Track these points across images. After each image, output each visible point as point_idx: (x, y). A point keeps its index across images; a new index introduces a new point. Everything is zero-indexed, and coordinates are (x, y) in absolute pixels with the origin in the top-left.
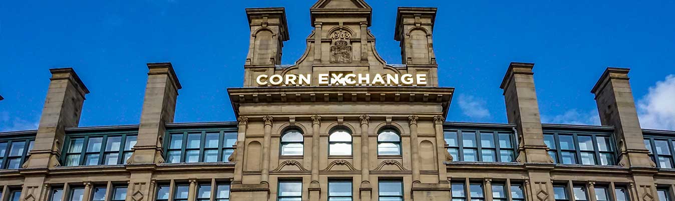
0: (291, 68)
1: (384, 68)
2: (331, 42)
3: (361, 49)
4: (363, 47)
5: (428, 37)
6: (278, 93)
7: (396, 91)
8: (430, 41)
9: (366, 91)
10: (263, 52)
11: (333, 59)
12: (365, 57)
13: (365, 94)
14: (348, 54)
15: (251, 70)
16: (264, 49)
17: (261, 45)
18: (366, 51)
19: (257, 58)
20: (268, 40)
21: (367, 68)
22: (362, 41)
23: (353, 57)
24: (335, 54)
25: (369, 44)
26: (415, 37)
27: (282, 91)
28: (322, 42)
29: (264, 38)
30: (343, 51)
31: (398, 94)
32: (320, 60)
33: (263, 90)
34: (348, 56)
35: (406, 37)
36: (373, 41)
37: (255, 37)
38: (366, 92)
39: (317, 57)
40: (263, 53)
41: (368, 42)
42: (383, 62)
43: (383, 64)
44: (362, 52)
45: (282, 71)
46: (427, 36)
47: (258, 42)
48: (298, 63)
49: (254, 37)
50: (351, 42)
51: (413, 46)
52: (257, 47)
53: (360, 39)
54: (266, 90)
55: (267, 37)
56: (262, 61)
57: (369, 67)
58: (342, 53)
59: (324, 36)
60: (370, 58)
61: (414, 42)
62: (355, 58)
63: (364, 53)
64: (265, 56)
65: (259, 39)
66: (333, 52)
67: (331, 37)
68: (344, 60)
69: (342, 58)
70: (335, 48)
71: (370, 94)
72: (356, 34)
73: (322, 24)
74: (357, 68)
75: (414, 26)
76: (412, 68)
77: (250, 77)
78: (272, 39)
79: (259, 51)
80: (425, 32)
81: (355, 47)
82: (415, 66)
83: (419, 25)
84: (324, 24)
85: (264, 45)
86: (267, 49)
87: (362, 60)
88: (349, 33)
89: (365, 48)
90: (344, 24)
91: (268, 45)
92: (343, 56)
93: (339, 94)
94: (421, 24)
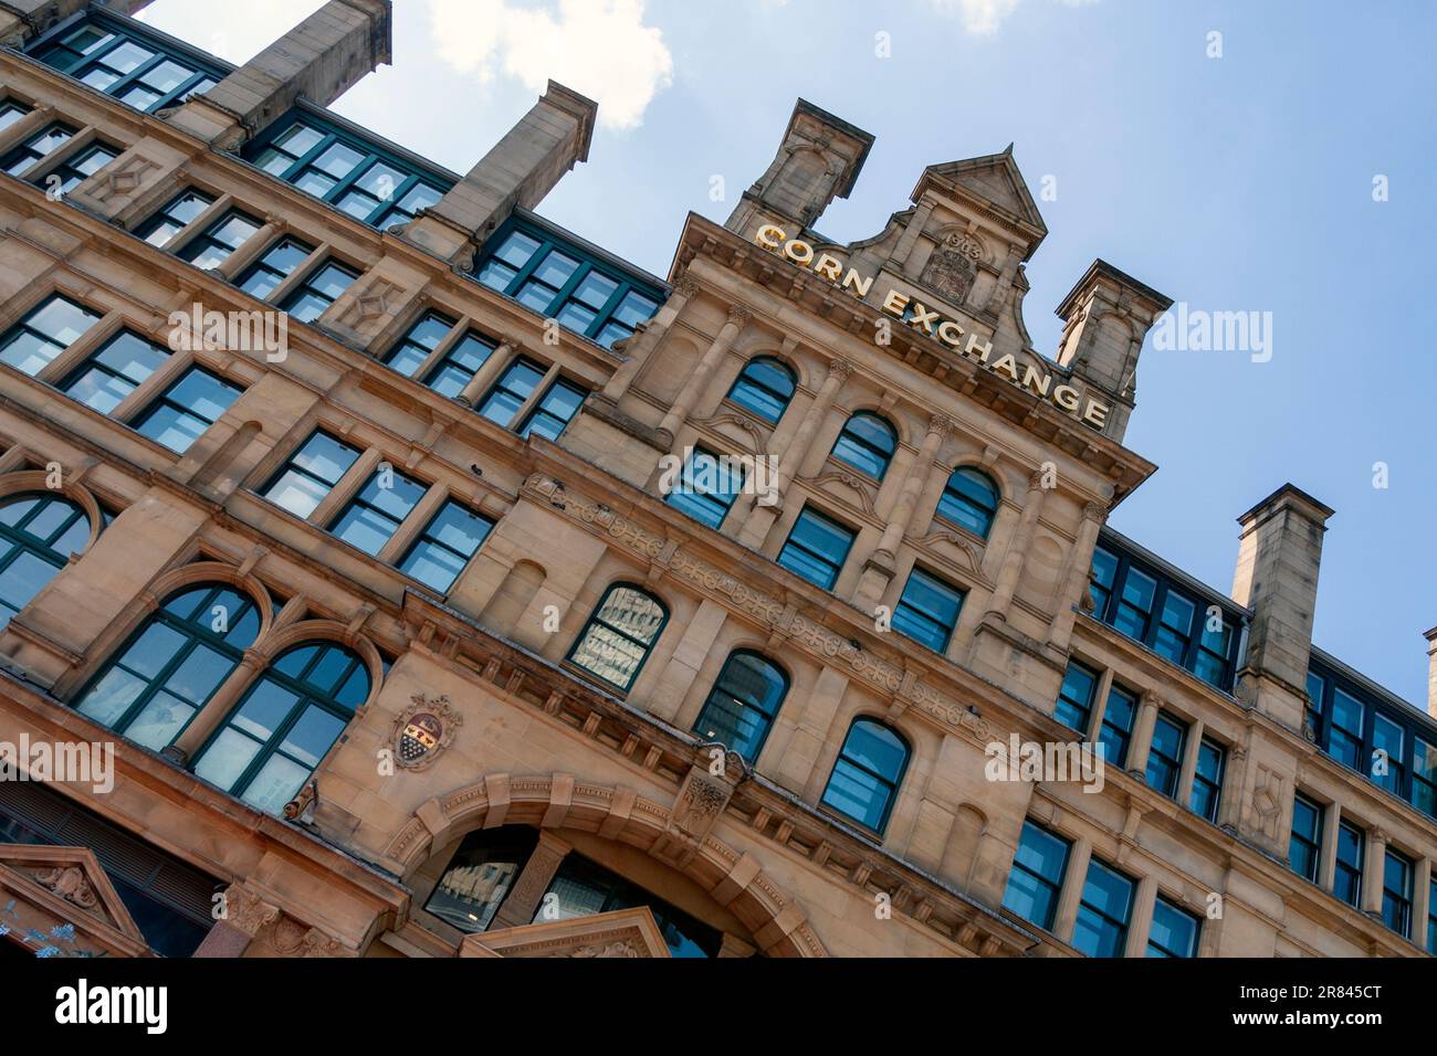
0: (836, 247)
1: (1025, 351)
2: (938, 246)
3: (994, 292)
4: (999, 289)
5: (1134, 343)
6: (789, 277)
7: (1035, 407)
8: (1134, 353)
9: (972, 372)
10: (792, 189)
11: (928, 279)
12: (993, 310)
13: (968, 377)
14: (962, 287)
15: (752, 206)
16: (797, 186)
17: (795, 175)
18: (1002, 300)
19: (775, 192)
20: (812, 175)
21: (991, 332)
22: (1000, 278)
23: (971, 297)
24: (937, 271)
25: (1013, 291)
26: (1106, 329)
27: (800, 278)
28: (920, 235)
29: (807, 166)
30: (954, 273)
31: (1034, 415)
32: (901, 266)
33: (762, 254)
34: (961, 289)
36: (1023, 290)
37: (791, 155)
38: (972, 376)
39: (899, 256)
40: (791, 191)
41: (1013, 286)
42: (1026, 338)
43: (1025, 342)
44: (994, 298)
45: (814, 243)
46: (1132, 341)
47: (791, 168)
48: (856, 246)
49: (788, 155)
50: (978, 269)
51: (1097, 342)
52: (785, 175)
53: (1000, 273)
54: (769, 258)
55: (813, 167)
56: (783, 204)
57: (996, 332)
58: (952, 278)
59: (931, 228)
60: (1003, 317)
61: (1101, 338)
62: (972, 300)
63: (995, 300)
64: (792, 199)
65: (797, 164)
66: (934, 265)
67: (942, 237)
68: (948, 290)
69: (948, 285)
70: (941, 261)
71: (976, 383)
72: (994, 259)
73: (935, 204)
74: (970, 320)
75: (1113, 309)
76: (1081, 382)
77: (746, 218)
78: (822, 176)
79: (784, 184)
80: (1132, 330)
81: (984, 281)
82: (1089, 381)
83: (1125, 312)
84: (939, 206)
85: (802, 179)
86: (802, 189)
87: (987, 311)
88: (981, 250)
89: (1001, 294)
90: (980, 228)
91: (809, 183)
92: (951, 284)
93: (913, 349)
94: (1130, 313)
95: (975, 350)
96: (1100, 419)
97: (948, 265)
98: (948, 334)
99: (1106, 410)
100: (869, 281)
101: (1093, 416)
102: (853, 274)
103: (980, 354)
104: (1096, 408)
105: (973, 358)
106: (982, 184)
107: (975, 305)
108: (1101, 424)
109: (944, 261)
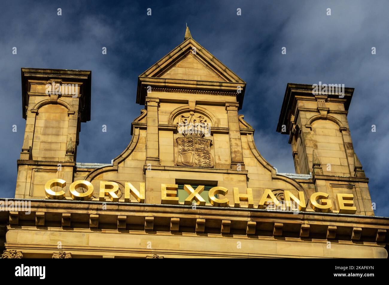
0: (104, 169)
1: (273, 178)
2: (175, 131)
3: (231, 146)
4: (233, 142)
5: (344, 132)
6: (85, 212)
7: (303, 220)
8: (347, 139)
9: (248, 217)
10: (50, 139)
11: (181, 159)
12: (238, 158)
13: (247, 222)
14: (208, 153)
15: (30, 169)
16: (53, 135)
17: (46, 127)
18: (239, 149)
19: (38, 148)
20: (59, 121)
21: (243, 178)
22: (230, 132)
23: (217, 158)
24: (184, 150)
25: (243, 138)
26: (319, 131)
27: (93, 209)
28: (159, 129)
29: (52, 116)
30: (198, 146)
31: (306, 226)
32: (158, 160)
33: (57, 205)
34: (207, 155)
35: (304, 130)
36: (250, 134)
37: (37, 114)
38: (249, 219)
39: (153, 153)
40: (50, 141)
41: (242, 134)
42: (270, 168)
43: (271, 171)
44: (233, 150)
45: (87, 173)
46: (341, 131)
47: (41, 123)
48: (117, 161)
49: (34, 114)
50: (212, 134)
51: (318, 144)
52: (39, 130)
53: (228, 129)
54: (62, 205)
55: (57, 115)
56: (49, 154)
57: (247, 175)
58: (197, 150)
59: (164, 120)
60: (246, 161)
61: (320, 139)
62: (220, 159)
63: (235, 152)
64: (54, 146)
65: (44, 118)
66: (180, 147)
67: (175, 123)
68: (199, 161)
69: (197, 157)
70: (183, 141)
71: (255, 223)
72: (219, 120)
73: (158, 101)
74: (226, 175)
75: (317, 114)
76: (324, 181)
77: (29, 180)
78: (67, 118)
79: (43, 138)
80: (337, 123)
81: (220, 140)
82: (328, 178)
83: (325, 113)
84: (162, 101)
85: (53, 127)
86: (57, 135)
87: (234, 163)
88: (206, 118)
89: (237, 145)
90: (198, 103)
91: (60, 128)
92: (199, 155)
93: (198, 220)
94: (329, 112)
95: (241, 200)
96: (351, 205)
97: (189, 142)
98: (216, 196)
99: (351, 196)
100: (142, 185)
101: (346, 205)
102: (129, 186)
103: (247, 200)
104: (344, 198)
105: (244, 205)
106: (184, 70)
107: (223, 162)
108: (354, 208)
109: (186, 140)
